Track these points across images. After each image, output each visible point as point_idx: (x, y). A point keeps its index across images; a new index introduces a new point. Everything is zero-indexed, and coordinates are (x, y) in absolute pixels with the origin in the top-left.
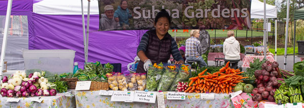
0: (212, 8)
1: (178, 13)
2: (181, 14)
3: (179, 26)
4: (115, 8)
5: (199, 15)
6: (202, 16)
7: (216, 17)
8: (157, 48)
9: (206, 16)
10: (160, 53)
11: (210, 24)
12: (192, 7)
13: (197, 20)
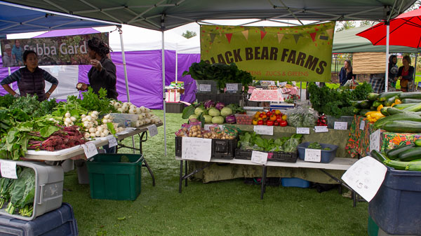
0: (80, 44)
1: (55, 50)
2: (58, 51)
3: (57, 62)
4: (12, 47)
5: (71, 51)
6: (73, 53)
7: (83, 53)
8: (32, 80)
9: (76, 53)
10: (36, 84)
11: (80, 60)
12: (65, 44)
13: (70, 56)
